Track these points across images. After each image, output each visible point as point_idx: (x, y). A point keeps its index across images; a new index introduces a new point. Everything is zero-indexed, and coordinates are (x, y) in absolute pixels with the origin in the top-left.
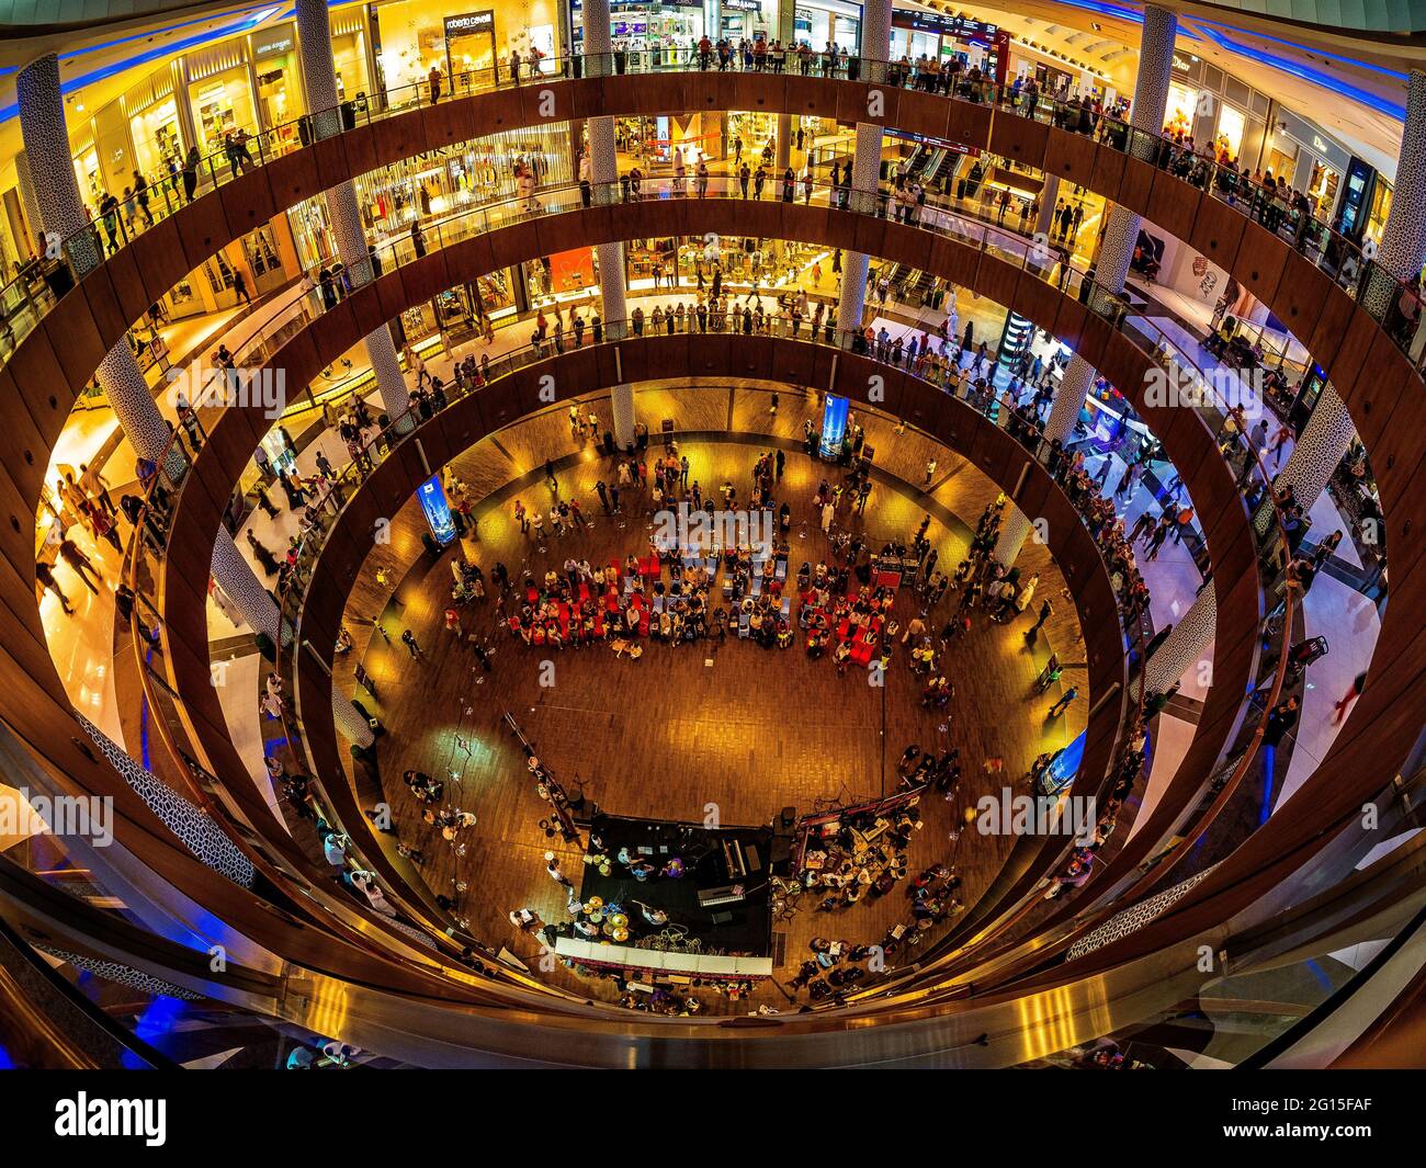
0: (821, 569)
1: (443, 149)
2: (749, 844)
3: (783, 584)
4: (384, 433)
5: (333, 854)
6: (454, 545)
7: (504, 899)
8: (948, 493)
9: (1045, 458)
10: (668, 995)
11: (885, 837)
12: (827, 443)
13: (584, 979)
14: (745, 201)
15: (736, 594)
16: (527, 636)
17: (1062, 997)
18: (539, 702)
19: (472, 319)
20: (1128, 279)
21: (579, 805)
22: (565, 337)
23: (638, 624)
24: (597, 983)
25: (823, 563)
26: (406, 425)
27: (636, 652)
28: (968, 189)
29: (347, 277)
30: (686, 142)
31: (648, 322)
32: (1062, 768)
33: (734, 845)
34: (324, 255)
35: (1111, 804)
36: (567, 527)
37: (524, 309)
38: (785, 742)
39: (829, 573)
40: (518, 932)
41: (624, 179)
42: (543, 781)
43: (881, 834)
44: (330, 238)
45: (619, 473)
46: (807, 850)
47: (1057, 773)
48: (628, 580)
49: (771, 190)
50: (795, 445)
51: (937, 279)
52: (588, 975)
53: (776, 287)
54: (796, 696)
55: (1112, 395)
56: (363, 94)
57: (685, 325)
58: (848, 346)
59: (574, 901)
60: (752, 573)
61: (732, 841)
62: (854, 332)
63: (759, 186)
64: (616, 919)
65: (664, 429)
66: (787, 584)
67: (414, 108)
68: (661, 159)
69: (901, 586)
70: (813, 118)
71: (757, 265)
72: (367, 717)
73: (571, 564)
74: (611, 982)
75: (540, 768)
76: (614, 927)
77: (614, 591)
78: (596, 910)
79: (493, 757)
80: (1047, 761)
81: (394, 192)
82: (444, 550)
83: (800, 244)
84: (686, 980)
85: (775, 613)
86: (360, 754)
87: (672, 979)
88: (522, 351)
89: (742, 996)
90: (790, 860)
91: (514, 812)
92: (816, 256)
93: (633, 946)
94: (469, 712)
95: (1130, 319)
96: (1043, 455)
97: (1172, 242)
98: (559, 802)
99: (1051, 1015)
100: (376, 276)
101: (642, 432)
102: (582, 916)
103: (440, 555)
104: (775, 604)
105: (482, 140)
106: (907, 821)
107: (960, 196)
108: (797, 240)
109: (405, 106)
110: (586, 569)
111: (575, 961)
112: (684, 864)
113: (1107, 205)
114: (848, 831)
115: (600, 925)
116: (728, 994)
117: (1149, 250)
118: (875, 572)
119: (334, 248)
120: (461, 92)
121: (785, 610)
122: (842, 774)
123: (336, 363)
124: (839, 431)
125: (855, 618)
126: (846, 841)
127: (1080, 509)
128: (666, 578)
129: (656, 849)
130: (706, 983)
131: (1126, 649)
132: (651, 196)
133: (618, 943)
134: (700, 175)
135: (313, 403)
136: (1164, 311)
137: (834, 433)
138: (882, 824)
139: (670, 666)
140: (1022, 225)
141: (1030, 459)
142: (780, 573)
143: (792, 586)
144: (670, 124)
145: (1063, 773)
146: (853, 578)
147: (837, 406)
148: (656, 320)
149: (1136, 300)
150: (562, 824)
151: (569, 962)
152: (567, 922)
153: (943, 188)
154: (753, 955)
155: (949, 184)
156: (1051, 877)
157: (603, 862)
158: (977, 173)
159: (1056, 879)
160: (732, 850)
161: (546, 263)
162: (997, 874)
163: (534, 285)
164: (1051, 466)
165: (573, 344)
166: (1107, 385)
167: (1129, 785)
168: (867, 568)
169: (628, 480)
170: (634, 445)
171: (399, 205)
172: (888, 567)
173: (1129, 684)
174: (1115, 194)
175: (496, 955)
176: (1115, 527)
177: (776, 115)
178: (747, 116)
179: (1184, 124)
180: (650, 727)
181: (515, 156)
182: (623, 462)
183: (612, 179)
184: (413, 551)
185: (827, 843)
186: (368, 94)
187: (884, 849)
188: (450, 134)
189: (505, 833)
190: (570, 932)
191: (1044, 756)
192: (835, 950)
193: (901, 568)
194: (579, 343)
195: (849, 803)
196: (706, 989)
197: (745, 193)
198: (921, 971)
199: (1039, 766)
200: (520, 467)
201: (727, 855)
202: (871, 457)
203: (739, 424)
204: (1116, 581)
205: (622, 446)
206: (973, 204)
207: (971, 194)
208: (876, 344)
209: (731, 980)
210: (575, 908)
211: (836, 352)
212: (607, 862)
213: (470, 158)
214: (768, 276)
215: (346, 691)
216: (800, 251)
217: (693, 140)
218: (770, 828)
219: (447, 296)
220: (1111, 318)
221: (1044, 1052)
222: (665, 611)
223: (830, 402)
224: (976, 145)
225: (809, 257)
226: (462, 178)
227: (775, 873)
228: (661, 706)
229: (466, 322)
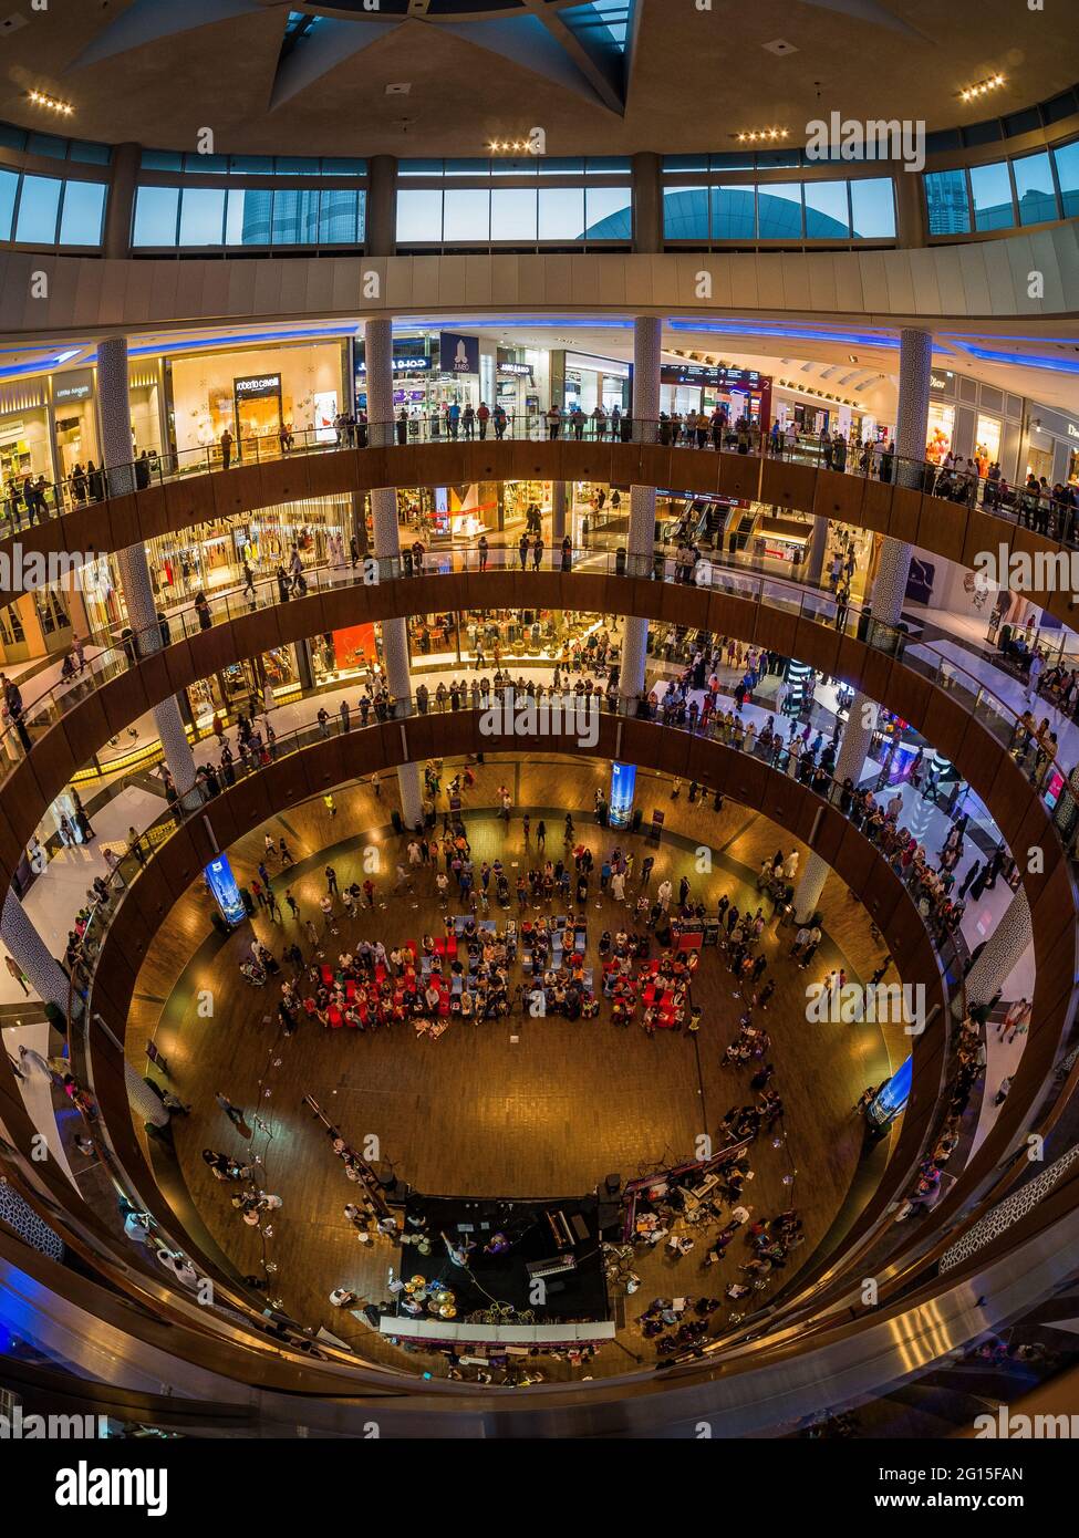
0: (621, 938)
1: (230, 518)
2: (574, 1214)
3: (583, 955)
4: (171, 808)
5: (134, 1231)
6: (244, 925)
7: (318, 1280)
8: (740, 849)
9: (836, 800)
10: (506, 1366)
11: (715, 1191)
12: (616, 811)
13: (412, 1356)
14: (524, 574)
15: (536, 969)
16: (324, 1017)
17: (930, 1311)
18: (340, 1086)
19: (257, 694)
20: (905, 610)
21: (392, 1185)
22: (351, 715)
23: (438, 1004)
24: (427, 1359)
25: (623, 931)
26: (193, 802)
27: (438, 1029)
28: (738, 542)
29: (136, 643)
30: (464, 513)
31: (432, 699)
32: (892, 1096)
33: (559, 1216)
34: (113, 618)
35: (949, 1119)
36: (359, 907)
37: (309, 688)
38: (600, 1111)
39: (630, 940)
40: (336, 1312)
41: (406, 552)
42: (351, 1162)
43: (711, 1190)
44: (120, 601)
45: (408, 853)
46: (636, 1215)
47: (887, 1103)
48: (424, 960)
49: (549, 559)
50: (584, 816)
51: (714, 636)
52: (416, 1351)
53: (556, 658)
54: (607, 1064)
55: (897, 726)
56: (155, 453)
57: (469, 702)
58: (632, 712)
59: (394, 1280)
60: (551, 948)
61: (556, 1212)
62: (637, 697)
63: (538, 556)
64: (442, 1297)
65: (452, 807)
66: (588, 956)
67: (203, 472)
68: (440, 531)
69: (704, 945)
70: (584, 483)
71: (535, 636)
72: (161, 1095)
73: (363, 946)
74: (442, 1357)
75: (347, 1150)
76: (439, 1304)
77: (411, 972)
78: (418, 1288)
79: (296, 1139)
80: (874, 1093)
81: (181, 558)
82: (234, 930)
83: (578, 613)
84: (525, 1352)
85: (578, 983)
86: (155, 1132)
87: (509, 1350)
88: (307, 730)
89: (585, 1360)
90: (619, 1225)
91: (322, 1193)
92: (593, 624)
93: (463, 1322)
94: (268, 1094)
95: (908, 649)
96: (834, 796)
97: (941, 563)
98: (369, 1184)
99: (920, 1329)
100: (165, 645)
101: (430, 812)
102: (403, 1294)
103: (228, 936)
104: (578, 974)
105: (267, 510)
106: (737, 1173)
107: (732, 550)
108: (575, 609)
109: (194, 469)
110: (381, 950)
111: (400, 1339)
112: (507, 1238)
113: (875, 537)
114: (677, 1191)
115: (424, 1304)
116: (569, 1361)
117: (920, 577)
118: (676, 935)
119: (123, 612)
120: (249, 458)
121: (589, 982)
122: (663, 1137)
123: (123, 733)
124: (628, 798)
125: (661, 982)
126: (675, 1201)
127: (878, 844)
128: (464, 957)
129: (477, 1227)
130: (544, 1352)
131: (942, 970)
132: (433, 570)
133: (445, 1320)
134: (481, 547)
135: (99, 770)
136: (940, 634)
137: (623, 801)
138: (711, 1180)
139: (474, 1043)
140: (794, 571)
141: (823, 803)
142: (580, 945)
143: (593, 956)
144: (449, 493)
145: (894, 1101)
146: (655, 943)
147: (624, 775)
148: (440, 696)
149: (913, 628)
150: (375, 1205)
151: (394, 1341)
152: (388, 1301)
153: (715, 543)
154: (592, 1321)
155: (721, 538)
156: (900, 1200)
157: (421, 1241)
158: (746, 525)
159: (905, 1200)
160: (558, 1222)
161: (329, 639)
162: (838, 1209)
163: (318, 662)
164: (844, 806)
165: (360, 721)
166: (891, 717)
167: (966, 1100)
168: (668, 932)
169: (419, 860)
170: (423, 825)
171: (186, 573)
172: (689, 928)
173: (950, 1004)
174: (885, 527)
175: (315, 1334)
176: (916, 855)
177: (551, 483)
178: (522, 484)
179: (943, 443)
180: (459, 1106)
181: (300, 528)
182: (412, 841)
183: (394, 553)
184: (201, 928)
185: (655, 1205)
186: (159, 453)
187: (717, 1203)
188: (238, 501)
189: (314, 1215)
190: (394, 1310)
191: (870, 1090)
192: (679, 1304)
193: (703, 929)
194: (365, 722)
195: (675, 1164)
196: (546, 1357)
197: (524, 563)
198: (777, 1313)
199: (867, 1101)
200: (307, 848)
201: (553, 1226)
202: (661, 821)
203: (526, 798)
204: (923, 907)
205: (411, 826)
206: (745, 556)
207: (741, 547)
208: (660, 708)
209: (571, 1347)
210: (395, 1286)
211: (620, 719)
212: (426, 1241)
213: (255, 528)
214: (548, 647)
215: (140, 1069)
216: (578, 620)
217: (470, 511)
218: (594, 1197)
219: (232, 670)
220: (892, 650)
221: (922, 1361)
222: (464, 990)
223: (617, 770)
224: (747, 496)
225: (585, 626)
226: (247, 548)
227: (604, 1240)
228: (468, 1085)
229: (251, 697)
